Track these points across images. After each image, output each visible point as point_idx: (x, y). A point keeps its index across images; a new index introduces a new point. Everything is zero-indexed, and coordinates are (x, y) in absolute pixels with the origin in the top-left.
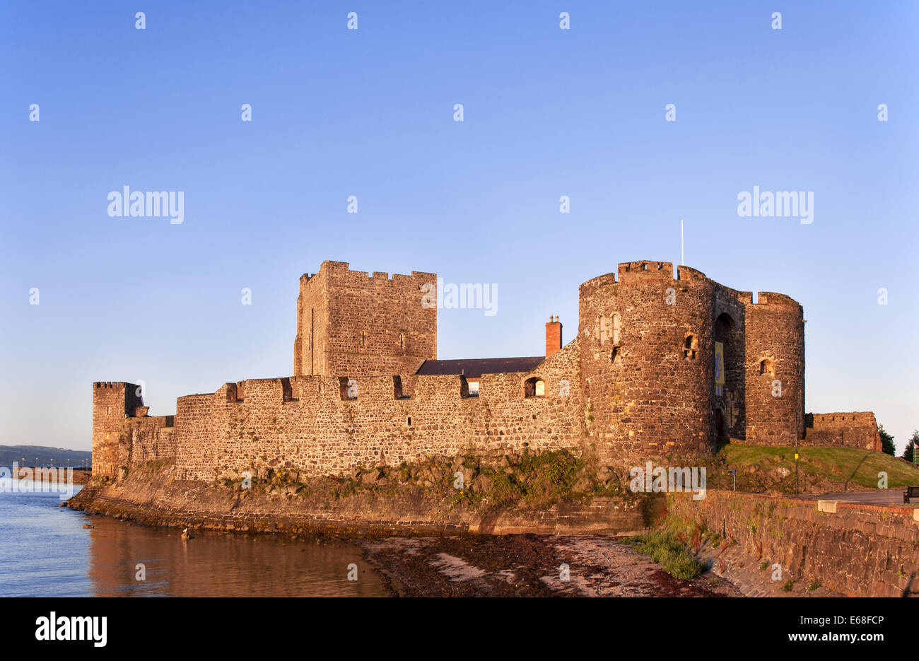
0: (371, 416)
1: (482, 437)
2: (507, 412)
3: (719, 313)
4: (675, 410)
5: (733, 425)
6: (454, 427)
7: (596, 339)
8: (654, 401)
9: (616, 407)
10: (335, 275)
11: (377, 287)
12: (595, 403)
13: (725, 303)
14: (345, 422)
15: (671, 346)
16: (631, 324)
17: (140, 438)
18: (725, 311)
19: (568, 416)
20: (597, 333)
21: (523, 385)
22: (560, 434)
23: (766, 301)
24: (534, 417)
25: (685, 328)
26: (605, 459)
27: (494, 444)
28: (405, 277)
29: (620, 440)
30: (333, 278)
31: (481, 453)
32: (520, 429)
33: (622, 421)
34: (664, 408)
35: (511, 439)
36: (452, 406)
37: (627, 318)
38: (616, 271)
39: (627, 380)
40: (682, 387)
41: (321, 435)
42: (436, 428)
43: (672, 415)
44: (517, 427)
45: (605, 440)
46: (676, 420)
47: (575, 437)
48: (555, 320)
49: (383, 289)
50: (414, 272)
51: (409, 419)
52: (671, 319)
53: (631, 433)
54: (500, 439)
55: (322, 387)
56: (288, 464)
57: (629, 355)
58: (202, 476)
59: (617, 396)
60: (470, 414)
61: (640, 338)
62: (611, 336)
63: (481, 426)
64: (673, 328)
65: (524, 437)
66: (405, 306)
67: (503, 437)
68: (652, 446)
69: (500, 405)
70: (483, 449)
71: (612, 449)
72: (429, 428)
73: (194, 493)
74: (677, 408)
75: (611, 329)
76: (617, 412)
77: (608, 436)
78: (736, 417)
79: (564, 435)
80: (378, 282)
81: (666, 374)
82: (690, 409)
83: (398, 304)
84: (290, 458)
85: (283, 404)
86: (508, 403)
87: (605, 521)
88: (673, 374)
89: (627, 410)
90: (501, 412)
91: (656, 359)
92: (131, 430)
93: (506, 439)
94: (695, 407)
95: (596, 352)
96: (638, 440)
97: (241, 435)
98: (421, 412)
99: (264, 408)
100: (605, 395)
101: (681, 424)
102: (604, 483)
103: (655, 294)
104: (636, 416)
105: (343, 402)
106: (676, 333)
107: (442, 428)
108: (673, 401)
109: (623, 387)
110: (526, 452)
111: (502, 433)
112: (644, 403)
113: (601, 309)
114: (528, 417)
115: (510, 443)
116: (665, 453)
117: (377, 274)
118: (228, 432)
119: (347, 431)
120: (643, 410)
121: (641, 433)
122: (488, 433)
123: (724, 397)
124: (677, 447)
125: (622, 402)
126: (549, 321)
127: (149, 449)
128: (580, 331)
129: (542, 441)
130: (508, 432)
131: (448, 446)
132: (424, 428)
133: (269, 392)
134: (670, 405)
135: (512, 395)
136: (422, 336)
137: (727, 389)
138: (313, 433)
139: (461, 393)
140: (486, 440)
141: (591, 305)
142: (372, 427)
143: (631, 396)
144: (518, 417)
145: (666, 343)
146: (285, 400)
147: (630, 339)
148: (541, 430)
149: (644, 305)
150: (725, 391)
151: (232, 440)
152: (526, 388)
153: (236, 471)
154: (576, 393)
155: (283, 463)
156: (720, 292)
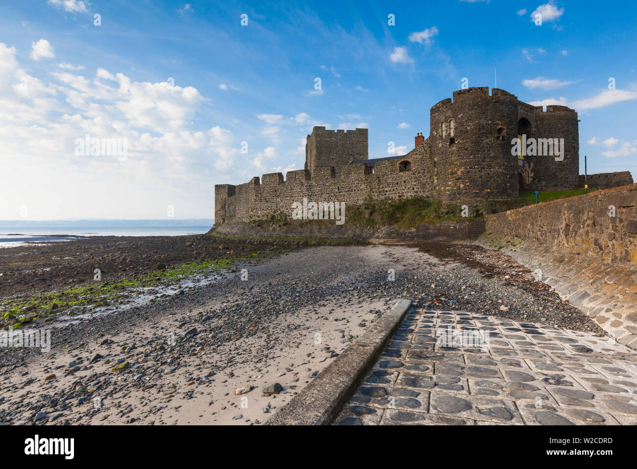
0: (320, 187)
1: (376, 194)
2: (389, 180)
3: (519, 117)
4: (491, 171)
5: (530, 181)
6: (361, 190)
7: (439, 135)
8: (476, 167)
9: (451, 172)
10: (319, 132)
11: (339, 137)
12: (440, 171)
13: (524, 112)
14: (307, 191)
15: (488, 135)
16: (461, 124)
17: (229, 206)
18: (524, 117)
19: (424, 180)
20: (440, 132)
21: (398, 166)
22: (420, 190)
23: (552, 110)
24: (405, 182)
25: (497, 124)
26: (445, 201)
27: (383, 197)
28: (352, 131)
29: (455, 190)
30: (318, 134)
31: (376, 202)
32: (396, 188)
33: (456, 179)
34: (483, 170)
35: (392, 194)
36: (360, 179)
37: (459, 121)
38: (451, 97)
39: (459, 156)
40: (495, 158)
41: (296, 198)
42: (352, 191)
43: (488, 174)
44: (395, 188)
45: (445, 190)
46: (491, 177)
47: (428, 191)
48: (420, 135)
49: (342, 137)
50: (356, 129)
51: (338, 187)
52: (488, 119)
53: (462, 186)
54: (386, 194)
55: (297, 175)
56: (281, 212)
57: (460, 142)
58: (244, 220)
59: (453, 166)
60: (370, 183)
61: (467, 132)
62: (449, 132)
63: (375, 188)
64: (489, 124)
65: (399, 193)
66: (352, 144)
67: (387, 193)
68: (475, 192)
69: (386, 177)
70: (377, 200)
71: (449, 195)
72: (348, 191)
73: (240, 227)
74: (492, 170)
75: (450, 129)
76: (453, 174)
77: (447, 188)
78: (532, 177)
79: (421, 190)
80: (340, 134)
81: (484, 151)
82: (501, 170)
83: (349, 144)
84: (282, 210)
85: (279, 184)
86: (390, 176)
87: (444, 235)
88: (489, 150)
89: (459, 173)
90: (386, 180)
91: (477, 143)
92: (226, 203)
93: (389, 194)
94: (504, 169)
95: (440, 143)
96: (466, 190)
97: (261, 200)
98: (344, 184)
99: (271, 187)
100: (445, 166)
101: (495, 179)
102: (445, 214)
103: (477, 105)
104: (464, 176)
105: (307, 182)
106: (491, 127)
107: (355, 191)
108: (490, 166)
109: (456, 160)
110: (400, 200)
111: (386, 191)
112: (470, 168)
113: (443, 118)
114: (401, 182)
115: (391, 196)
116: (484, 196)
117: (339, 131)
118: (255, 199)
119: (308, 195)
120: (469, 172)
121: (468, 186)
122: (379, 192)
123: (524, 166)
124: (492, 193)
125: (456, 169)
126: (417, 136)
127: (231, 211)
128: (431, 133)
129: (409, 194)
130: (390, 191)
131: (358, 200)
132: (346, 192)
133: (273, 179)
134: (487, 169)
135: (392, 171)
136: (361, 157)
137: (526, 162)
138: (293, 197)
139: (365, 172)
140: (378, 195)
141: (437, 117)
142: (320, 193)
143: (461, 165)
144: (395, 183)
145: (484, 133)
146: (280, 183)
147: (460, 132)
148: (409, 188)
149: (470, 113)
150: (524, 163)
151: (257, 203)
152: (400, 167)
153: (259, 217)
154: (429, 167)
155: (279, 212)
156: (521, 106)
